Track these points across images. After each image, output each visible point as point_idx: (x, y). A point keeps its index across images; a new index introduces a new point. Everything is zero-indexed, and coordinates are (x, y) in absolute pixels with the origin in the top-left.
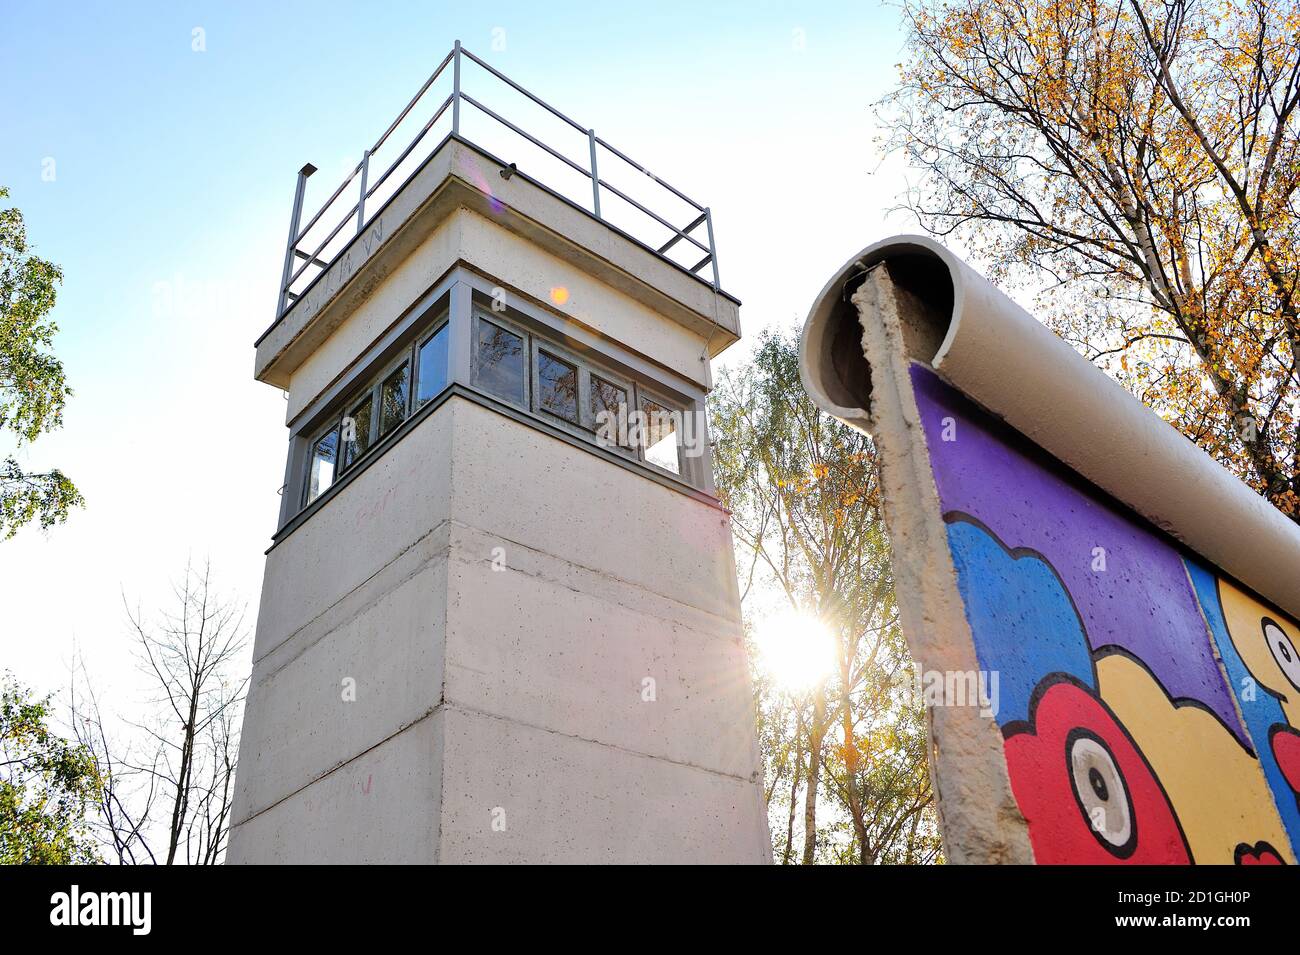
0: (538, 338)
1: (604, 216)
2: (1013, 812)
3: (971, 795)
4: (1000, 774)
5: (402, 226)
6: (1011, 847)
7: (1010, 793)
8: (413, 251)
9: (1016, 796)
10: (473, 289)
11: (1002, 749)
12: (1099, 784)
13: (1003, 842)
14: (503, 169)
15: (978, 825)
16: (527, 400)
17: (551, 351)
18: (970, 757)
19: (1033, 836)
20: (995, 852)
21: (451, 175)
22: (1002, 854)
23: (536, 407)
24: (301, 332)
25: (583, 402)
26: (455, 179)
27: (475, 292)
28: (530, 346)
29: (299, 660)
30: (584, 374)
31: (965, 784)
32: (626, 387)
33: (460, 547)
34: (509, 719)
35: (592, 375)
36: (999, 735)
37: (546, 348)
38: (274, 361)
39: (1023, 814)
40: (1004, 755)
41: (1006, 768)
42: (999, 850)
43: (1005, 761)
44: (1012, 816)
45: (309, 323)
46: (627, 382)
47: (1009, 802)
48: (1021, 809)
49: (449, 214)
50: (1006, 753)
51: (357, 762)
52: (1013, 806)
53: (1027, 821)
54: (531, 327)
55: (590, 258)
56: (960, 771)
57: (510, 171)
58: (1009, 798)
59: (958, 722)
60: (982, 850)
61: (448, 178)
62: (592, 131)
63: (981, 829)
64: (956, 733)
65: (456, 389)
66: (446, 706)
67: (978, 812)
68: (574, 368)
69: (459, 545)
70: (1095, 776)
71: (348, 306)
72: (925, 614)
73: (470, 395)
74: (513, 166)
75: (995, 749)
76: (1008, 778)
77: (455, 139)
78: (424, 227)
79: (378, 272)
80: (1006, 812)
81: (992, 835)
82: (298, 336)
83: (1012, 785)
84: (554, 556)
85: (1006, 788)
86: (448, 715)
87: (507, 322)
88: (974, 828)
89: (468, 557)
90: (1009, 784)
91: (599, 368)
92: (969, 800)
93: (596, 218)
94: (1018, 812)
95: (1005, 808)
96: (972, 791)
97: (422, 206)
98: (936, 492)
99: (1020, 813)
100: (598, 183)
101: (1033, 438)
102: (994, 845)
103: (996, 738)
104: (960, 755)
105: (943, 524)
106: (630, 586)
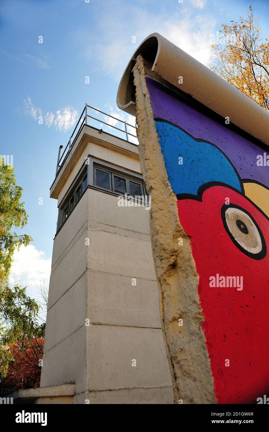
0: (113, 173)
1: (129, 141)
2: (181, 233)
3: (161, 229)
4: (174, 215)
5: (76, 150)
6: (181, 252)
7: (179, 223)
8: (80, 157)
9: (182, 225)
10: (93, 162)
11: (176, 204)
12: (242, 226)
13: (176, 249)
14: (99, 131)
15: (163, 242)
16: (111, 188)
17: (118, 176)
18: (161, 212)
19: (192, 244)
20: (173, 255)
21: (84, 134)
22: (177, 256)
23: (114, 190)
24: (58, 183)
25: (127, 188)
26: (86, 135)
27: (94, 163)
28: (111, 175)
29: (59, 265)
30: (127, 181)
31: (158, 225)
32: (140, 184)
33: (91, 227)
34: (107, 273)
35: (130, 181)
36: (175, 199)
37: (116, 175)
38: (53, 192)
39: (186, 233)
40: (176, 206)
41: (177, 212)
42: (175, 254)
43: (177, 209)
44: (182, 235)
45: (59, 181)
46: (140, 182)
47: (179, 228)
48: (185, 231)
49: (86, 145)
50: (177, 205)
51: (70, 289)
52: (180, 229)
53: (190, 237)
54: (111, 170)
55: (126, 151)
56: (156, 219)
57: (101, 131)
58: (178, 225)
59: (156, 197)
60: (166, 255)
61: (84, 135)
62: (125, 122)
63: (164, 244)
64: (155, 202)
65: (89, 187)
66: (88, 270)
67: (164, 236)
68: (125, 180)
69: (90, 226)
70: (239, 223)
71: (68, 174)
72: (145, 158)
73: (93, 188)
74: (101, 130)
75: (172, 205)
76: (178, 216)
77: (86, 125)
78: (81, 149)
79: (73, 164)
80: (178, 233)
81: (169, 246)
82: (57, 184)
83: (180, 219)
84: (120, 228)
85: (176, 221)
86: (88, 273)
87: (104, 170)
88: (161, 245)
89: (93, 229)
90: (178, 219)
91: (132, 180)
92: (160, 231)
93: (127, 142)
94: (184, 232)
95: (177, 231)
96: (161, 227)
97: (79, 144)
98: (152, 111)
99: (185, 233)
100: (127, 134)
101: (208, 106)
102: (171, 251)
103: (173, 200)
104: (157, 212)
105: (154, 121)
106: (143, 234)
